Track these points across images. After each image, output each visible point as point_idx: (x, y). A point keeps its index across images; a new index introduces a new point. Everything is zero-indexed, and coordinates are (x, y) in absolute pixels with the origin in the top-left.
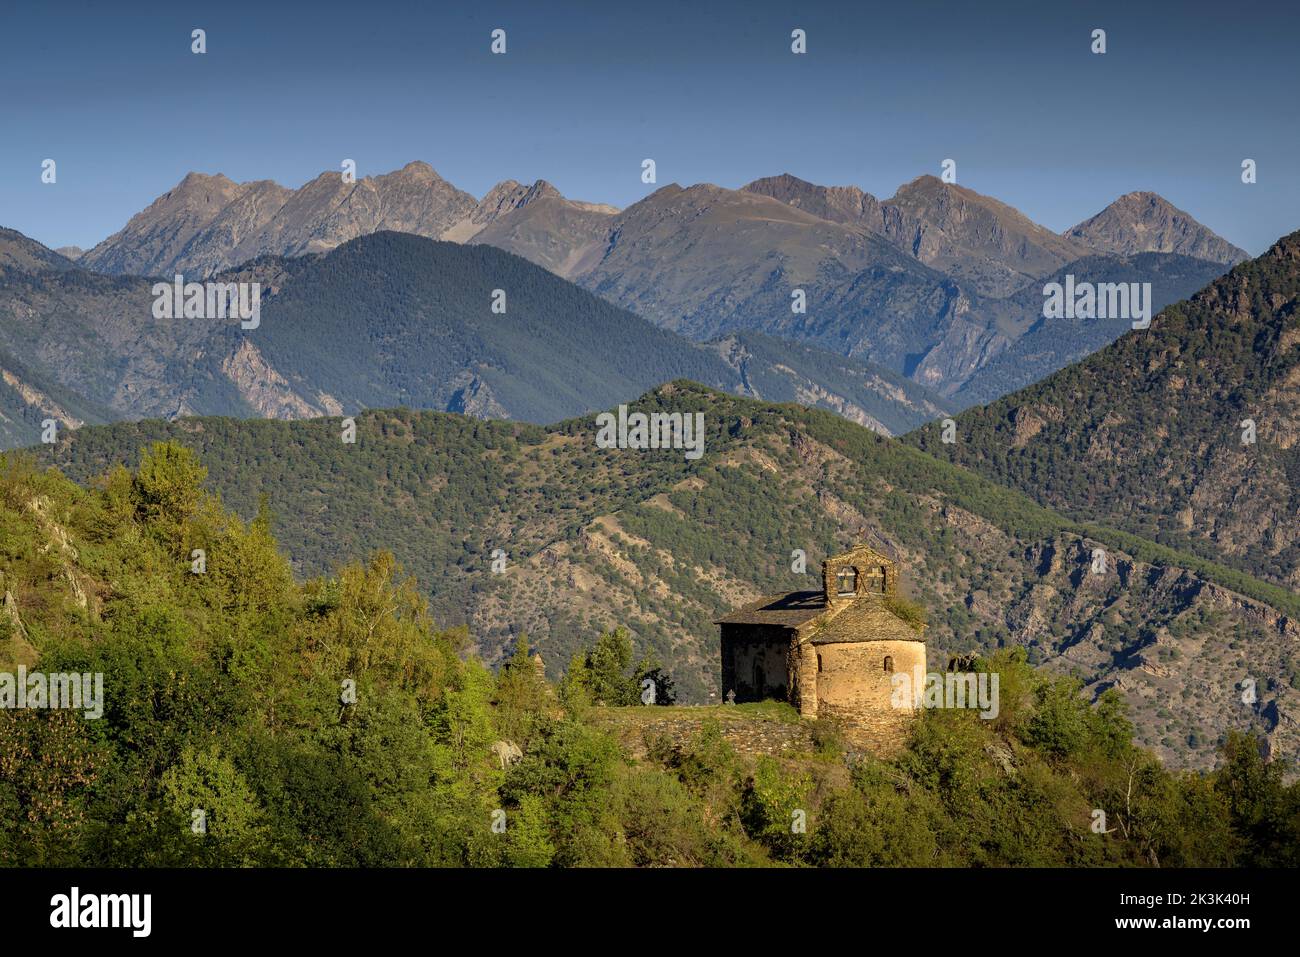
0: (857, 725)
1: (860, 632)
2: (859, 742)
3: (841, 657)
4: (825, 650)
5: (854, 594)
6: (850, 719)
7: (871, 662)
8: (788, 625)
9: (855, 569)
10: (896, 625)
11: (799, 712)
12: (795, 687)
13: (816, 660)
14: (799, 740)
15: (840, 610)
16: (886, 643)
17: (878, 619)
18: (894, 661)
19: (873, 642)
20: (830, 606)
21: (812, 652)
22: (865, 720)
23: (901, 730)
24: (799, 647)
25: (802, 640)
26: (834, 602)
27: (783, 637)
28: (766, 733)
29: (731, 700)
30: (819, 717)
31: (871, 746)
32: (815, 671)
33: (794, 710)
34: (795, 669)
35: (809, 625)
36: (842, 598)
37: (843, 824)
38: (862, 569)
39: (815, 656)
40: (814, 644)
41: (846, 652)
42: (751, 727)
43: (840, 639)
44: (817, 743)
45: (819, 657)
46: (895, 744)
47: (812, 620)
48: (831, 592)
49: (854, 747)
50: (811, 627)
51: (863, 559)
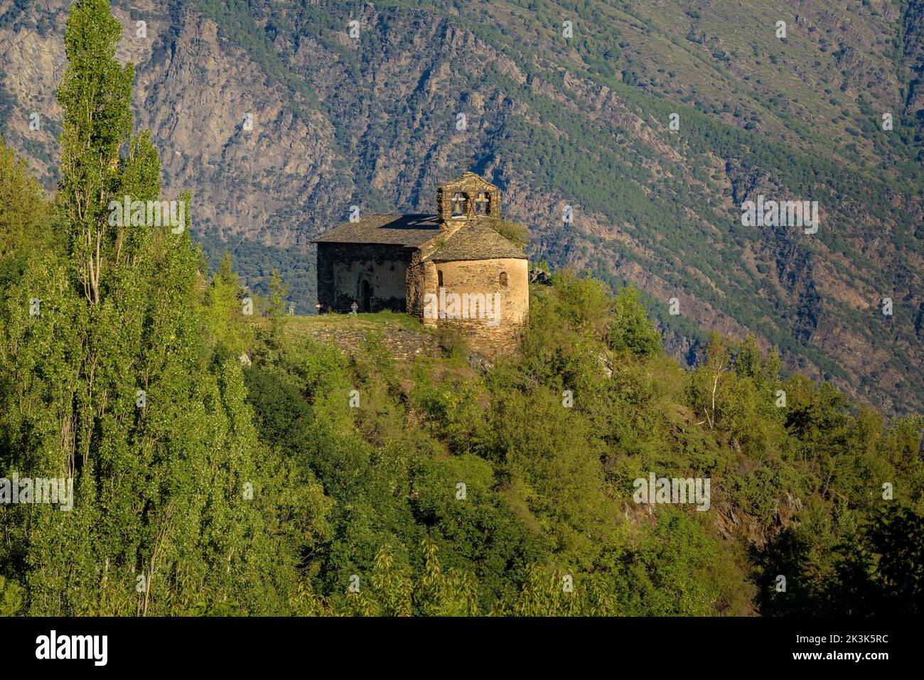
0: (475, 333)
1: (478, 250)
2: (478, 348)
3: (462, 273)
4: (445, 267)
5: (464, 217)
6: (470, 328)
7: (489, 278)
8: (408, 244)
9: (465, 195)
10: (507, 245)
11: (421, 322)
12: (417, 299)
13: (437, 275)
14: (429, 346)
15: (454, 231)
16: (502, 261)
17: (491, 239)
18: (508, 277)
19: (491, 260)
20: (446, 228)
21: (434, 269)
22: (483, 328)
23: (513, 338)
24: (421, 264)
25: (424, 258)
26: (449, 224)
27: (406, 254)
28: (402, 341)
29: (354, 311)
30: (440, 327)
31: (488, 351)
32: (435, 286)
33: (416, 320)
34: (417, 283)
35: (429, 245)
36: (456, 221)
37: (514, 424)
38: (472, 194)
39: (435, 271)
40: (435, 261)
41: (467, 269)
42: (389, 336)
43: (462, 258)
44: (443, 349)
45: (440, 273)
46: (508, 350)
47: (432, 241)
48: (446, 214)
49: (473, 353)
50: (431, 247)
51: (473, 186)
